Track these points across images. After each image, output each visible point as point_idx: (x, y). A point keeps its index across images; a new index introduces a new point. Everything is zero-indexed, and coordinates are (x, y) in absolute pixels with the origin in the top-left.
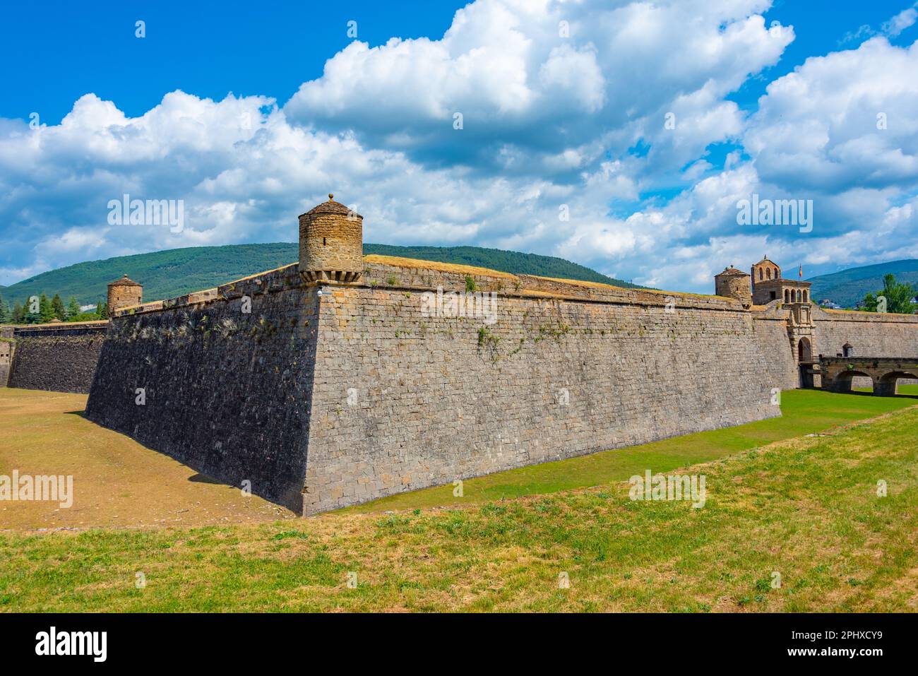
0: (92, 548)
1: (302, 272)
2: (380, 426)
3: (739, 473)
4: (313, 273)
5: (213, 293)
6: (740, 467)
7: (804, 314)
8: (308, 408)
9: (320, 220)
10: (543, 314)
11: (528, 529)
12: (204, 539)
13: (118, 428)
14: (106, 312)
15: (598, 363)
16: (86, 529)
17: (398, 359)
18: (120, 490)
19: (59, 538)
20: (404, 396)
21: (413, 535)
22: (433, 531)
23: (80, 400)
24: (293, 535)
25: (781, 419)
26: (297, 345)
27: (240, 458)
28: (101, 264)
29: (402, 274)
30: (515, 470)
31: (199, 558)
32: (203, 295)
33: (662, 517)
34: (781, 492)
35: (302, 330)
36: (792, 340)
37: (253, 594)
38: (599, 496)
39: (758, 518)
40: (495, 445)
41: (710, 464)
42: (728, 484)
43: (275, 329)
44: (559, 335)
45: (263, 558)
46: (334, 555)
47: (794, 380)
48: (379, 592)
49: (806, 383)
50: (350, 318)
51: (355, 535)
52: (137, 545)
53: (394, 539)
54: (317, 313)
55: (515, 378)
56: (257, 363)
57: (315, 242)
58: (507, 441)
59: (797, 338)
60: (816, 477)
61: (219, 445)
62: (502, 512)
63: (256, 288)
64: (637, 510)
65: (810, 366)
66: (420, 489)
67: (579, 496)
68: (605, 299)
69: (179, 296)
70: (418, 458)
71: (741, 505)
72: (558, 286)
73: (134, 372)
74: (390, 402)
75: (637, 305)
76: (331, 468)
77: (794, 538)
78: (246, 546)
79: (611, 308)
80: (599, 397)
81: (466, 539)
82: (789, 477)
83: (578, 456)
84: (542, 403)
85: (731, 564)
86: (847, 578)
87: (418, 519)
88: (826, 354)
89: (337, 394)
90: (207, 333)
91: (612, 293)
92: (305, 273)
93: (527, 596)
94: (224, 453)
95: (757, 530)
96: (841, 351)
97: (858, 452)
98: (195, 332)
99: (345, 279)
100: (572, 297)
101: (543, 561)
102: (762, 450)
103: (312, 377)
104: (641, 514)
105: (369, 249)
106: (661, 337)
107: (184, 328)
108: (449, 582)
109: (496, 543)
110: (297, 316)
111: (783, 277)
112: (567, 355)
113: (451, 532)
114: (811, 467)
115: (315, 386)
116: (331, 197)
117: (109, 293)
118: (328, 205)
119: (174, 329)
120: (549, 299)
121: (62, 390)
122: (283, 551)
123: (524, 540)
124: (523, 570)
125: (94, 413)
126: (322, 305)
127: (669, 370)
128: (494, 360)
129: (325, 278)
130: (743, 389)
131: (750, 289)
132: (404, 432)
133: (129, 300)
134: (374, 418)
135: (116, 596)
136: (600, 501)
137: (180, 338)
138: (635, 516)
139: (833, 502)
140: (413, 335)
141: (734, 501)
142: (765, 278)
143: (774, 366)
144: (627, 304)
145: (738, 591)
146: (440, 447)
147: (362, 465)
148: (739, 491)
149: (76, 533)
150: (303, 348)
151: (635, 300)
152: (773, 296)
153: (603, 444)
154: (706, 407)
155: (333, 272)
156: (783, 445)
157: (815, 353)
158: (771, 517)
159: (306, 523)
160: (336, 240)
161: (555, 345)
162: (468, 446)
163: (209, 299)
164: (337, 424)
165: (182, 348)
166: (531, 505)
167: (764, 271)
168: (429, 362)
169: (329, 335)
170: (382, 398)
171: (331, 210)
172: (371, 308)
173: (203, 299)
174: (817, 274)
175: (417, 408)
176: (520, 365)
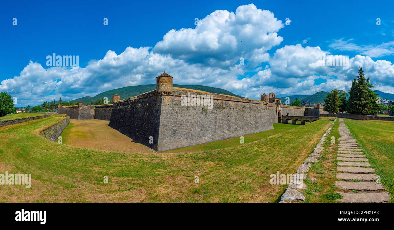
0: (112, 155)
1: (157, 92)
2: (176, 131)
3: (264, 143)
4: (160, 92)
5: (136, 97)
6: (264, 142)
7: (279, 106)
8: (159, 126)
9: (162, 78)
10: (218, 104)
11: (214, 157)
12: (136, 156)
13: (116, 129)
14: (112, 102)
15: (232, 116)
16: (111, 151)
17: (181, 114)
18: (117, 143)
19: (106, 152)
20: (183, 124)
21: (185, 159)
22: (190, 158)
23: (108, 122)
24: (156, 157)
25: (274, 130)
26: (156, 111)
27: (143, 137)
28: (111, 91)
29: (183, 92)
30: (210, 143)
31: (135, 160)
32: (134, 98)
33: (246, 154)
34: (272, 147)
35: (157, 107)
36: (277, 112)
37: (147, 170)
38: (231, 149)
39: (267, 153)
40: (205, 137)
41: (257, 141)
42: (261, 145)
43: (151, 106)
44: (222, 109)
45: (149, 162)
46: (166, 162)
47: (277, 121)
48: (177, 172)
49: (279, 122)
50: (169, 104)
51: (171, 158)
52: (121, 156)
53: (180, 159)
54: (161, 103)
55: (211, 120)
56: (146, 115)
57: (161, 84)
58: (208, 135)
59: (278, 111)
60: (280, 143)
61: (138, 134)
62: (207, 153)
63: (146, 96)
64: (240, 152)
65: (280, 118)
66: (186, 147)
67: (226, 149)
68: (234, 100)
69: (128, 98)
70: (186, 139)
71: (264, 150)
72: (222, 97)
73: (119, 116)
74: (179, 125)
75: (242, 102)
76: (164, 141)
77: (274, 157)
78: (145, 159)
79: (235, 102)
80: (232, 125)
81: (198, 160)
82: (274, 144)
83: (226, 139)
84: (217, 126)
85: (261, 164)
86: (284, 165)
87: (186, 155)
88: (284, 115)
89: (166, 123)
90: (134, 107)
91: (236, 99)
92: (158, 93)
93: (213, 174)
94: (139, 136)
95: (267, 156)
96: (287, 114)
97: (289, 137)
98: (132, 107)
99: (168, 94)
100: (226, 99)
101: (217, 165)
102: (269, 138)
103: (160, 119)
104: (241, 154)
105: (174, 86)
106: (247, 110)
107: (129, 106)
108: (194, 170)
109: (206, 161)
110: (156, 103)
111: (276, 97)
112: (224, 114)
113: (195, 158)
114: (279, 141)
115: (160, 121)
116: (165, 72)
117: (113, 98)
118: (164, 74)
119: (127, 106)
120: (220, 100)
121: (104, 120)
122: (154, 161)
123: (213, 160)
124: (212, 168)
125: (111, 125)
126: (162, 100)
127: (249, 118)
128: (206, 115)
129: (163, 93)
130: (265, 123)
131: (268, 99)
132: (182, 133)
133: (117, 100)
134: (175, 129)
135: (118, 167)
136: (231, 150)
137: (129, 109)
138: (240, 154)
139: (283, 149)
140: (185, 108)
141: (262, 149)
142: (272, 97)
143: (273, 118)
144: (240, 102)
145: (262, 170)
146: (191, 137)
147: (172, 141)
148: (264, 147)
149: (109, 152)
150: (158, 111)
151: (241, 101)
152: (273, 101)
153: (232, 136)
154: (257, 127)
155: (165, 92)
156: (273, 136)
157: (281, 115)
158: (270, 153)
159: (159, 154)
160: (166, 83)
161: (221, 112)
162: (198, 137)
163: (135, 99)
164: (166, 130)
165: (129, 111)
166: (214, 152)
167: (272, 95)
168: (189, 115)
169: (164, 108)
170: (177, 124)
171: (165, 75)
172: (175, 101)
173: (133, 99)
174: (283, 97)
175: (186, 127)
176: (212, 117)
